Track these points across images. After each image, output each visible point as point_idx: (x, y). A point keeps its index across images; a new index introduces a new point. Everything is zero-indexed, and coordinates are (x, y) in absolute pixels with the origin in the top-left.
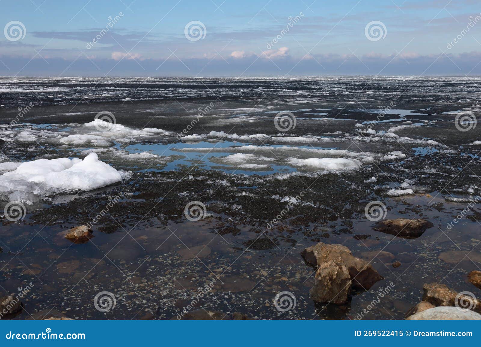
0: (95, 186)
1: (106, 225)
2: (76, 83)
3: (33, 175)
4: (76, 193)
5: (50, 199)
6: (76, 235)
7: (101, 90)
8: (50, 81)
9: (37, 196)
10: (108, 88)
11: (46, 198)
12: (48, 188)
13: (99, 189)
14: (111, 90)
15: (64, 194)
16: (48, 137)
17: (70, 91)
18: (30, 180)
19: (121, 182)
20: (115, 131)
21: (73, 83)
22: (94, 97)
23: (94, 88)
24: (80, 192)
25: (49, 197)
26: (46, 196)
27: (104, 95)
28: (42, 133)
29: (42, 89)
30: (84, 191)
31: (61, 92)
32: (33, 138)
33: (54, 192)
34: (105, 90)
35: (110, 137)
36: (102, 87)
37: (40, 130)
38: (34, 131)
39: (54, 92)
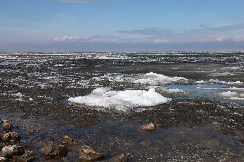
0: (154, 105)
1: (162, 124)
2: (138, 55)
3: (125, 98)
4: (145, 107)
5: (134, 110)
6: (149, 128)
7: (150, 58)
8: (126, 54)
9: (128, 108)
10: (154, 57)
11: (132, 109)
12: (132, 104)
13: (156, 106)
14: (155, 58)
15: (140, 107)
16: (128, 80)
17: (136, 58)
18: (124, 100)
19: (166, 103)
20: (160, 78)
21: (136, 54)
22: (147, 61)
23: (147, 57)
24: (147, 107)
25: (133, 108)
26: (132, 108)
27: (152, 60)
28: (126, 78)
29: (123, 58)
30: (149, 107)
31: (131, 59)
32: (122, 80)
33: (135, 106)
34: (152, 58)
35: (158, 81)
36: (150, 57)
37: (124, 76)
38: (122, 77)
39: (128, 59)
